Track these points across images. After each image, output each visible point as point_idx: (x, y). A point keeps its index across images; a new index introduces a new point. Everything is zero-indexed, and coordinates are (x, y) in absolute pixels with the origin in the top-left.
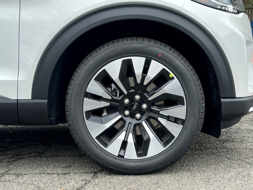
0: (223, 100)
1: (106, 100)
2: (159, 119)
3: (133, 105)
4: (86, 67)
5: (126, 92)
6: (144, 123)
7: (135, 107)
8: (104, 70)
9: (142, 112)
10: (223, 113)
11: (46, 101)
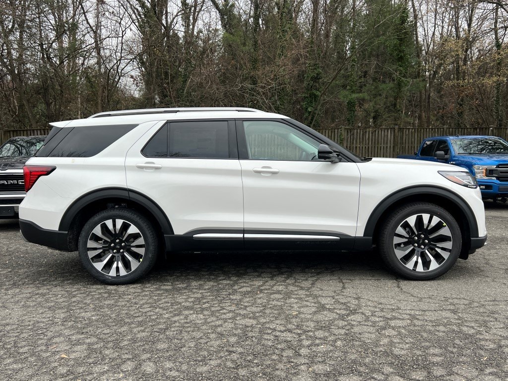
0: (472, 239)
1: (406, 238)
2: (436, 249)
3: (420, 241)
4: (396, 219)
5: (416, 233)
6: (426, 251)
7: (421, 241)
8: (406, 221)
9: (425, 245)
10: (472, 246)
11: (371, 238)
